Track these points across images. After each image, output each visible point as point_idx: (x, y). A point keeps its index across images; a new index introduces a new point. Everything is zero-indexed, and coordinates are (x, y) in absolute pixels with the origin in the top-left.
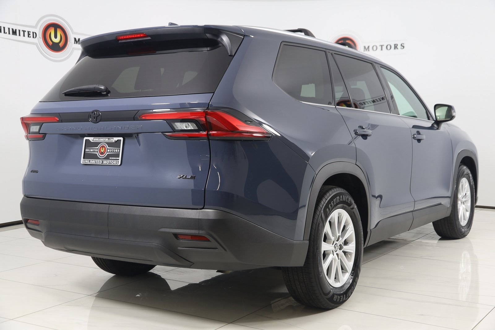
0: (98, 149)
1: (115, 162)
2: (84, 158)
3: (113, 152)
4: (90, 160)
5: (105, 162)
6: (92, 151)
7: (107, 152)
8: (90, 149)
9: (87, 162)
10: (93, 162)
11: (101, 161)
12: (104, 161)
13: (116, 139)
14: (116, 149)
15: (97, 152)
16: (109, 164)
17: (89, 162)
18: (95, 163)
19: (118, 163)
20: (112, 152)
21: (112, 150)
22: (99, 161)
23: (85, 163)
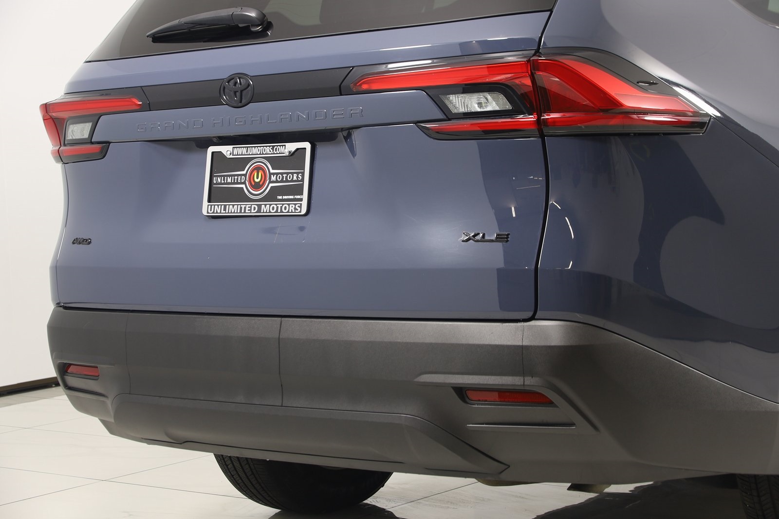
0: (245, 175)
1: (292, 208)
2: (209, 201)
3: (287, 181)
4: (225, 206)
5: (267, 208)
6: (229, 180)
7: (271, 182)
8: (224, 176)
9: (219, 211)
10: (233, 208)
11: (254, 205)
12: (263, 206)
13: (292, 147)
14: (293, 174)
15: (244, 183)
16: (277, 212)
17: (225, 209)
18: (240, 212)
19: (299, 208)
20: (282, 181)
21: (283, 177)
22: (251, 207)
23: (213, 213)
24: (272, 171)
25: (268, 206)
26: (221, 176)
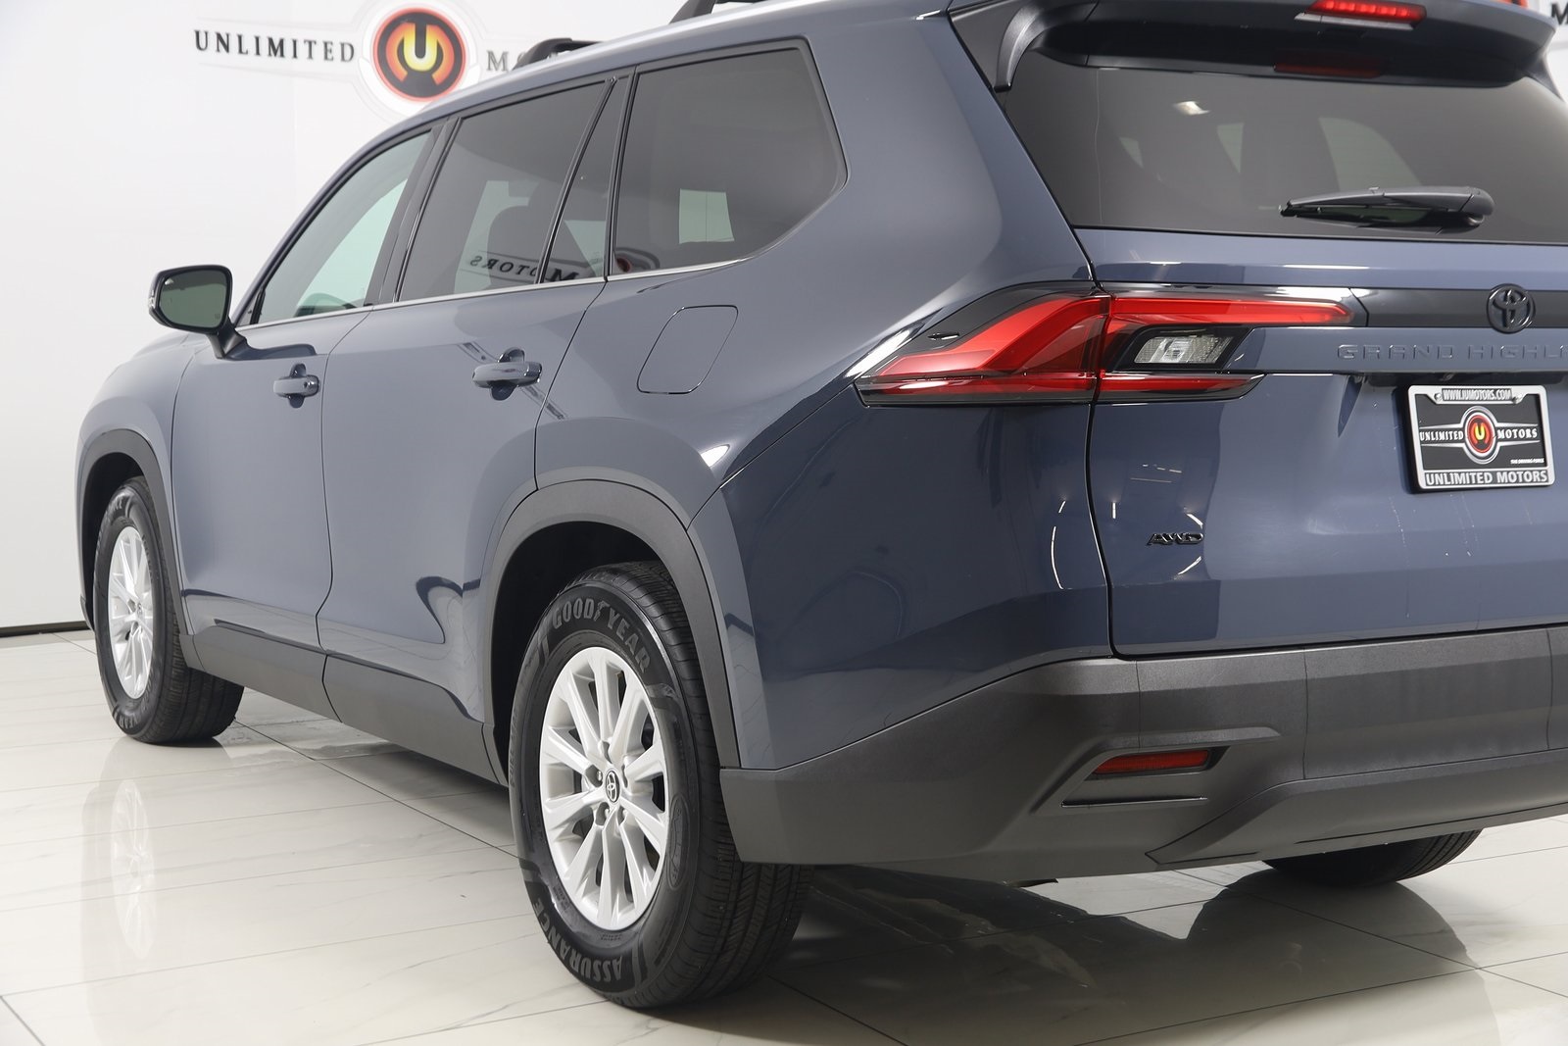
0: (1463, 429)
1: (1536, 477)
2: (1426, 467)
3: (1518, 439)
4: (1448, 474)
5: (1505, 477)
6: (1442, 437)
7: (1498, 440)
8: (1435, 431)
9: (1442, 483)
10: (1460, 478)
11: (1488, 472)
12: (1499, 474)
13: (1520, 392)
14: (1525, 428)
15: (1463, 441)
16: (1517, 482)
17: (1449, 480)
18: (1471, 483)
19: (1543, 476)
20: (1512, 439)
21: (1513, 433)
22: (1483, 475)
23: (1434, 485)
24: (1498, 425)
25: (1505, 474)
26: (1430, 430)
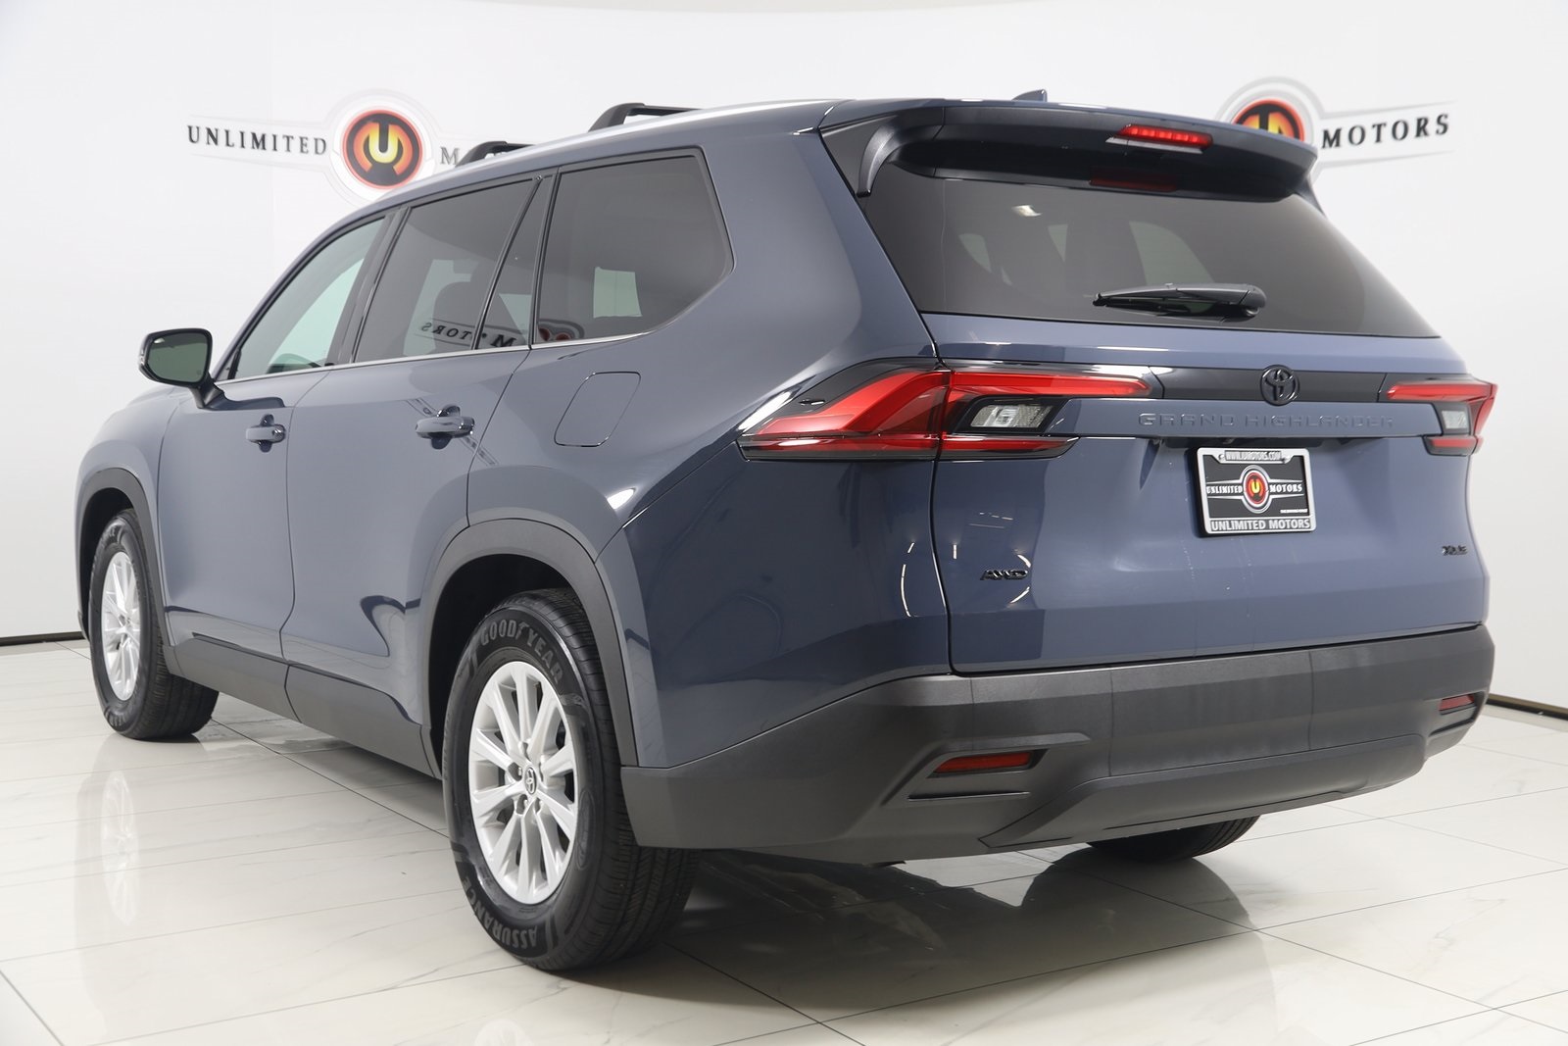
0: (1240, 485)
1: (1300, 524)
2: (1210, 516)
3: (1287, 493)
4: (1230, 521)
5: (1276, 524)
6: (1225, 491)
7: (1270, 494)
8: (1219, 486)
9: (1225, 529)
10: (1239, 525)
11: (1262, 521)
12: (1270, 522)
13: (1288, 454)
14: (1292, 483)
15: (1242, 494)
16: (1286, 528)
17: (1230, 526)
18: (1248, 529)
19: (1306, 523)
20: (1282, 493)
21: (1282, 488)
22: (1258, 523)
23: (1218, 530)
24: (1271, 481)
25: (1275, 521)
26: (1215, 485)
